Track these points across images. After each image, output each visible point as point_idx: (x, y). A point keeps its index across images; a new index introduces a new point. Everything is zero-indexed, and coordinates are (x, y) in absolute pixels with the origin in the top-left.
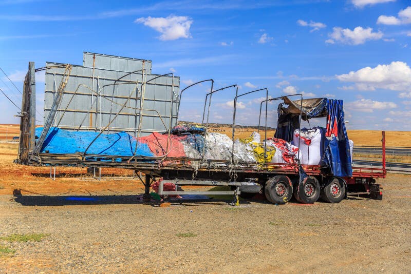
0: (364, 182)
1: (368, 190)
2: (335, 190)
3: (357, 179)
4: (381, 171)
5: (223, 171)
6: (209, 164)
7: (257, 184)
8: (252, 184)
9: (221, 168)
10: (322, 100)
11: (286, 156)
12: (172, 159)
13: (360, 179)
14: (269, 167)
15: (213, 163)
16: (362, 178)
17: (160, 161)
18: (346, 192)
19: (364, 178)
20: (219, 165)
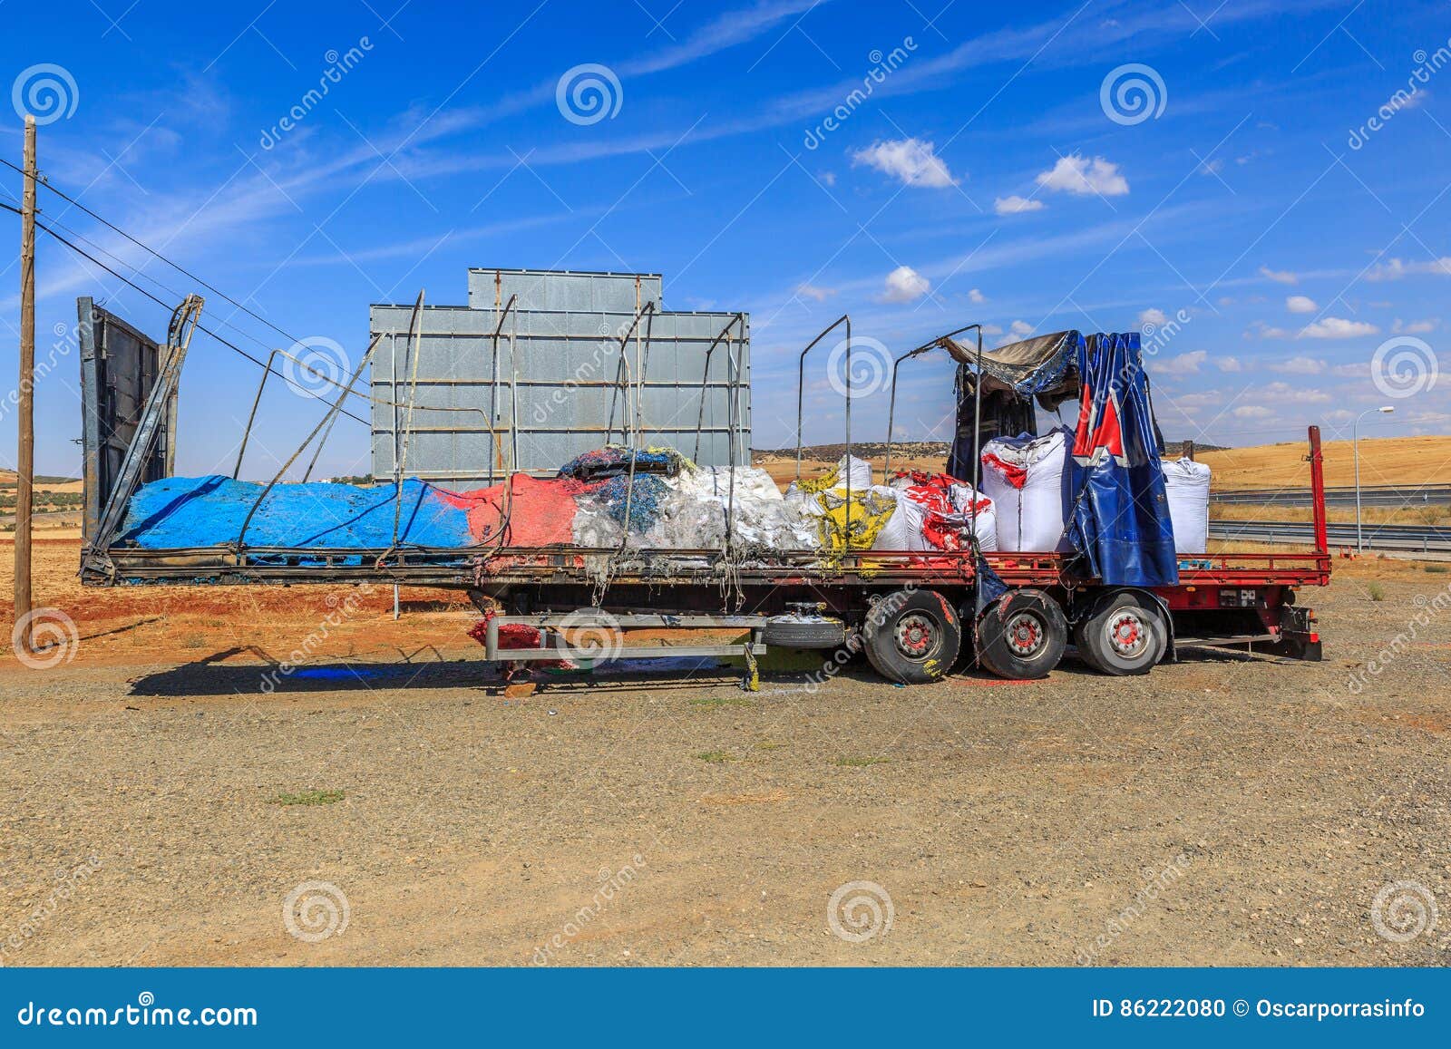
0: (1249, 602)
1: (1271, 629)
2: (1125, 630)
3: (1223, 594)
4: (1312, 565)
5: (696, 582)
6: (648, 563)
7: (824, 620)
8: (808, 620)
9: (688, 573)
10: (1065, 339)
11: (935, 525)
12: (522, 552)
13: (1234, 594)
14: (865, 565)
15: (660, 558)
16: (1238, 588)
17: (480, 560)
18: (1169, 637)
19: (1248, 588)
20: (681, 564)
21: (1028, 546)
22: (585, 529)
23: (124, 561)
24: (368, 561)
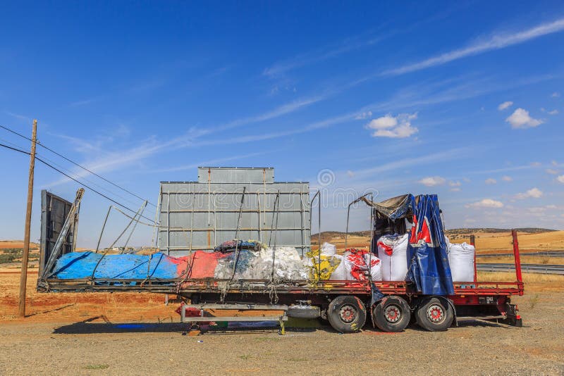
0: (490, 302)
1: (502, 313)
2: (435, 313)
3: (480, 298)
4: (515, 287)
5: (261, 292)
6: (242, 285)
9: (257, 289)
10: (407, 197)
11: (356, 270)
12: (194, 280)
13: (483, 298)
14: (326, 286)
15: (247, 283)
16: (485, 296)
17: (179, 283)
18: (454, 316)
19: (490, 296)
20: (254, 285)
21: (394, 279)
22: (219, 272)
23: (52, 284)
24: (139, 283)
